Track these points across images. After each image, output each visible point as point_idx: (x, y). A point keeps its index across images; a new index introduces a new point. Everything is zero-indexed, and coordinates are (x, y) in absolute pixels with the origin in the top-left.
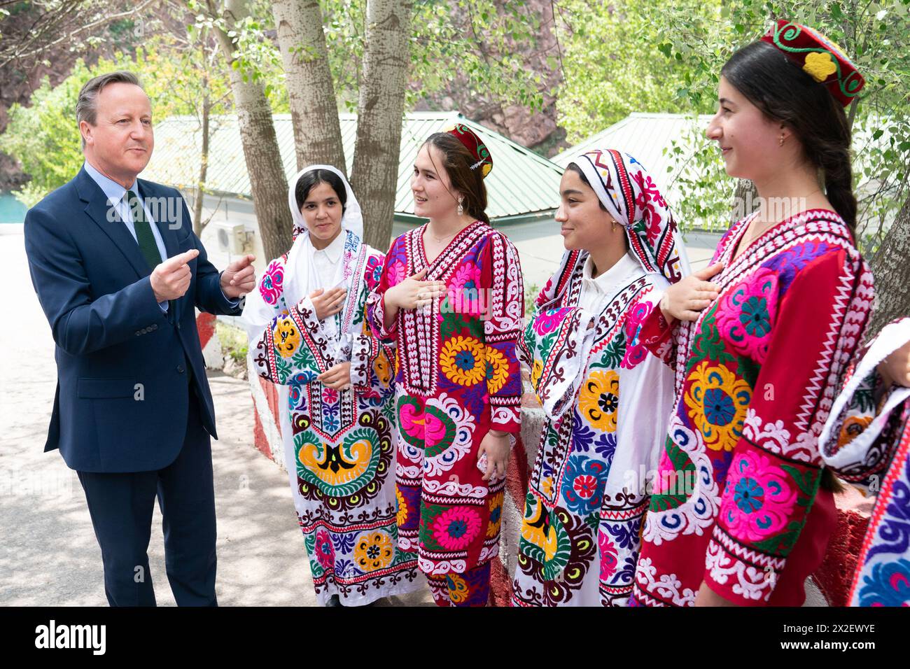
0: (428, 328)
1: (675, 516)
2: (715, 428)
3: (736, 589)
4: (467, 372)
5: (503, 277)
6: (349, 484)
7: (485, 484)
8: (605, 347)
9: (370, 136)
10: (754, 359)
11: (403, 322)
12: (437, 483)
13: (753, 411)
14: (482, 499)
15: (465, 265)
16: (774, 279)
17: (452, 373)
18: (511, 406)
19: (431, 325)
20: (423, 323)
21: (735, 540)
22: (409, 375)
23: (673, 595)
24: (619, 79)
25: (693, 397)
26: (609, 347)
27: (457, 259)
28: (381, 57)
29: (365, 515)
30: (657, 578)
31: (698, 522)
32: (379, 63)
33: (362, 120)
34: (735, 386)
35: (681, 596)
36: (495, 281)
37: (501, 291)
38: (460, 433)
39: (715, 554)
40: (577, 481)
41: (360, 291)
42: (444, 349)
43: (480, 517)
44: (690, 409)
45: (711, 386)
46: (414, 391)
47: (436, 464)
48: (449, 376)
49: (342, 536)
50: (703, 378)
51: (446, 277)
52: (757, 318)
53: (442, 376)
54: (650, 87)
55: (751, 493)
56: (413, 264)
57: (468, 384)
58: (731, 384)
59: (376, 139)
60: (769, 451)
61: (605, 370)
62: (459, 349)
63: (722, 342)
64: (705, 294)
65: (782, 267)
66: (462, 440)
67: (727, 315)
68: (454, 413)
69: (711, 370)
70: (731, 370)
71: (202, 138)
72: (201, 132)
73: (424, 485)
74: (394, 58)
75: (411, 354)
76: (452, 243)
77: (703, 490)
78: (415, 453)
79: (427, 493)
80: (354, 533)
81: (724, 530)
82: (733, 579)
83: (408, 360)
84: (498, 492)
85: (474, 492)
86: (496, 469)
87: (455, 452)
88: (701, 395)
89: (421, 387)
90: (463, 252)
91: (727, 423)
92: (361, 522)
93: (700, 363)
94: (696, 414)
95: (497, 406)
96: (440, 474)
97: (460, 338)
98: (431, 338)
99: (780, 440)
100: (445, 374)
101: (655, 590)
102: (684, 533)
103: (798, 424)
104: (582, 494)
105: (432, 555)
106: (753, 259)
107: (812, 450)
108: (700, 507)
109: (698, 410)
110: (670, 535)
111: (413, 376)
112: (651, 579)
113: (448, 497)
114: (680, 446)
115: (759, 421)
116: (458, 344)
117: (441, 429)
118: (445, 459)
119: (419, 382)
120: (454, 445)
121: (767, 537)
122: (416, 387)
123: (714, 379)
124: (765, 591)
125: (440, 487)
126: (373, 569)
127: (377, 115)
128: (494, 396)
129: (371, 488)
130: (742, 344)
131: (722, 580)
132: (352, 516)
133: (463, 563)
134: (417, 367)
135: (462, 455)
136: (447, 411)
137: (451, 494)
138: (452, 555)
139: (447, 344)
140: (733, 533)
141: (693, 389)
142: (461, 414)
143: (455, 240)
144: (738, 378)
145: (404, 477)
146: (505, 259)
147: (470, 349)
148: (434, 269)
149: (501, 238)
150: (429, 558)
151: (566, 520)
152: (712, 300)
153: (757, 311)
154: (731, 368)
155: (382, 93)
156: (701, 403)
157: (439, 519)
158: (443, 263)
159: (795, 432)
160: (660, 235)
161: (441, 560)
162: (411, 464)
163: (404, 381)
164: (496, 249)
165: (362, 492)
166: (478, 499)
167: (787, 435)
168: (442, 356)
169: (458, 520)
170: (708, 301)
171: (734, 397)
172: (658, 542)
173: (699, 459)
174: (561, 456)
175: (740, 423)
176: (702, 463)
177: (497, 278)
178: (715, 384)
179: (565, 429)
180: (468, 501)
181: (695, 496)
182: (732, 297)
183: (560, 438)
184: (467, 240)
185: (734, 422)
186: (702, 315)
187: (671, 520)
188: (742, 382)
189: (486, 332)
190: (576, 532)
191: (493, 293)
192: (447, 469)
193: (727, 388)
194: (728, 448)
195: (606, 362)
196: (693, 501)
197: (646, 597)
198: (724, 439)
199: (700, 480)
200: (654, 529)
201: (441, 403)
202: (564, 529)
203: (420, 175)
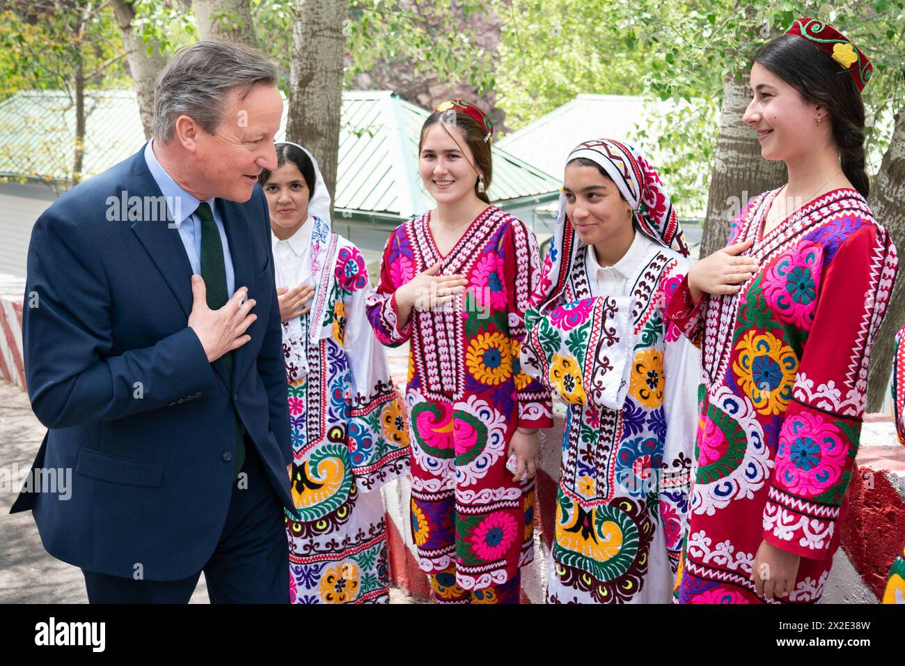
0: (450, 326)
1: (727, 484)
3: (803, 543)
4: (494, 370)
5: (526, 265)
6: (315, 506)
7: (517, 484)
8: (644, 327)
9: (305, 117)
10: (798, 326)
11: (418, 322)
12: (472, 492)
13: (804, 375)
14: (516, 501)
15: (486, 256)
16: (818, 252)
17: (480, 373)
18: (542, 401)
19: (455, 323)
20: (444, 322)
21: (796, 497)
22: (427, 379)
23: (728, 561)
25: (741, 365)
26: (648, 325)
27: (476, 250)
28: (316, 28)
29: (333, 544)
30: (712, 548)
31: (749, 486)
32: (314, 35)
33: (295, 98)
34: (781, 352)
35: (735, 560)
36: (519, 270)
37: (526, 280)
38: (493, 436)
39: (774, 514)
40: (636, 465)
41: (330, 288)
42: (470, 349)
43: (515, 520)
44: (739, 377)
45: (759, 354)
46: (434, 397)
47: (471, 472)
48: (477, 377)
49: (306, 567)
50: (752, 347)
51: (466, 270)
52: (802, 286)
53: (469, 377)
54: (597, 67)
55: (809, 451)
56: (422, 257)
57: (496, 383)
58: (778, 350)
59: (312, 121)
60: (822, 410)
61: (649, 349)
62: (486, 347)
63: (769, 311)
64: (744, 267)
65: (826, 239)
66: (494, 443)
67: (774, 286)
68: (485, 416)
69: (758, 339)
70: (777, 337)
73: (457, 496)
74: (331, 29)
75: (428, 357)
76: (467, 232)
78: (435, 465)
79: (461, 505)
80: (320, 564)
81: (782, 489)
82: (799, 534)
83: (425, 363)
84: (529, 491)
85: (506, 494)
86: (527, 468)
87: (488, 457)
88: (749, 363)
89: (442, 392)
90: (482, 241)
91: (775, 387)
92: (329, 552)
93: (747, 332)
94: (745, 381)
95: (525, 402)
96: (474, 482)
97: (487, 335)
98: (455, 338)
99: (833, 399)
100: (473, 375)
101: (711, 560)
102: (735, 499)
103: (846, 383)
105: (471, 570)
106: (790, 233)
107: (857, 405)
108: (751, 471)
110: (723, 503)
111: (431, 380)
112: (707, 550)
113: (483, 505)
114: (730, 414)
115: (811, 383)
116: (484, 342)
117: (472, 435)
118: (478, 466)
119: (439, 387)
120: (487, 449)
121: (826, 490)
122: (435, 392)
123: (762, 347)
124: (825, 540)
125: (475, 496)
127: (312, 94)
128: (523, 391)
129: (342, 512)
130: (787, 312)
131: (789, 537)
132: (318, 544)
133: (503, 572)
134: (436, 371)
135: (495, 459)
136: (477, 414)
137: (487, 501)
138: (492, 566)
139: (473, 342)
140: (794, 491)
141: (740, 358)
142: (492, 415)
143: (470, 229)
144: (784, 344)
145: (424, 492)
146: (527, 246)
147: (497, 346)
148: (451, 261)
149: (521, 223)
150: (469, 574)
151: (629, 508)
152: (753, 273)
153: (802, 281)
154: (777, 335)
155: (318, 69)
156: (750, 371)
157: (477, 531)
158: (459, 255)
159: (844, 390)
160: (666, 213)
161: (482, 573)
162: (433, 477)
163: (421, 386)
164: (517, 237)
165: (332, 517)
166: (512, 501)
167: (838, 393)
168: (468, 356)
169: (494, 527)
170: (750, 274)
171: (780, 363)
172: (711, 512)
173: (750, 425)
174: (606, 448)
175: (787, 387)
176: (753, 428)
177: (521, 268)
178: (763, 351)
179: (609, 418)
180: (502, 505)
181: (746, 462)
182: (776, 268)
183: (602, 430)
184: (483, 228)
185: (781, 386)
186: (745, 286)
187: (724, 489)
188: (788, 348)
189: (511, 324)
190: (641, 516)
191: (517, 283)
192: (481, 476)
193: (774, 354)
194: (776, 412)
195: (649, 341)
196: (744, 467)
197: (702, 569)
198: (773, 404)
199: (750, 446)
200: (706, 500)
201: (470, 407)
202: (628, 518)
203: (440, 158)
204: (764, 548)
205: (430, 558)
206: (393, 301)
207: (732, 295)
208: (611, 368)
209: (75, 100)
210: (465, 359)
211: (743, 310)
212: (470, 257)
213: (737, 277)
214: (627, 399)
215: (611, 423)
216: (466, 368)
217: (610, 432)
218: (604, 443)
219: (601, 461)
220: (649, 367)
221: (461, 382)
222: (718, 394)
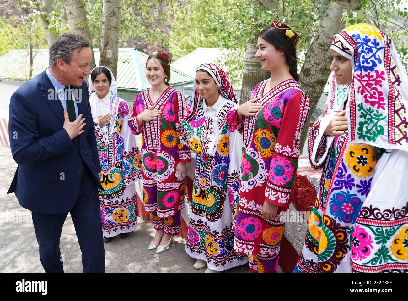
0: (156, 127)
1: (252, 181)
2: (264, 150)
3: (279, 201)
4: (171, 143)
5: (182, 107)
6: (111, 189)
7: (179, 182)
9: (106, 57)
10: (276, 127)
11: (145, 126)
12: (163, 184)
13: (278, 143)
14: (178, 187)
15: (168, 104)
16: (282, 101)
17: (166, 143)
18: (187, 153)
19: (157, 126)
20: (154, 126)
21: (276, 186)
22: (148, 146)
23: (253, 208)
24: (192, 35)
25: (257, 140)
26: (224, 127)
27: (164, 101)
28: (109, 27)
29: (117, 202)
30: (248, 203)
31: (260, 182)
32: (109, 30)
33: (102, 51)
35: (255, 207)
37: (181, 112)
38: (170, 165)
39: (269, 191)
40: (219, 175)
41: (116, 115)
42: (162, 135)
43: (178, 194)
44: (256, 145)
45: (263, 137)
47: (163, 177)
48: (165, 145)
49: (108, 210)
50: (260, 134)
51: (161, 108)
52: (277, 113)
53: (162, 145)
55: (280, 170)
56: (147, 104)
57: (171, 147)
58: (269, 135)
59: (108, 59)
60: (285, 156)
61: (224, 135)
62: (168, 135)
63: (266, 122)
64: (257, 107)
65: (285, 96)
66: (171, 167)
67: (267, 113)
68: (167, 158)
69: (262, 131)
70: (269, 131)
71: (29, 59)
72: (29, 56)
73: (158, 185)
74: (114, 28)
75: (148, 138)
76: (162, 96)
77: (262, 171)
78: (151, 175)
79: (159, 188)
80: (113, 208)
81: (271, 183)
82: (278, 198)
83: (147, 140)
84: (183, 184)
85: (175, 185)
86: (182, 176)
87: (169, 172)
88: (259, 140)
89: (153, 150)
90: (166, 99)
91: (268, 148)
92: (116, 204)
93: (258, 129)
94: (258, 146)
95: (181, 153)
96: (164, 181)
97: (168, 130)
98: (157, 131)
99: (288, 152)
101: (247, 207)
102: (255, 186)
103: (293, 146)
104: (221, 178)
106: (272, 95)
107: (297, 153)
108: (261, 177)
109: (258, 144)
110: (251, 188)
111: (149, 146)
112: (246, 204)
113: (167, 189)
114: (253, 157)
115: (281, 146)
116: (167, 133)
117: (163, 164)
118: (165, 175)
119: (152, 148)
120: (168, 169)
121: (287, 183)
122: (151, 150)
124: (287, 200)
125: (164, 185)
126: (120, 222)
127: (108, 49)
128: (181, 150)
129: (120, 191)
130: (272, 122)
131: (274, 199)
132: (112, 202)
133: (173, 211)
134: (151, 143)
135: (171, 173)
136: (165, 157)
137: (168, 187)
138: (170, 210)
139: (164, 133)
140: (275, 183)
141: (256, 138)
142: (170, 158)
144: (271, 133)
145: (147, 184)
146: (182, 100)
147: (172, 134)
148: (156, 106)
149: (180, 93)
150: (162, 212)
151: (217, 189)
153: (277, 111)
154: (269, 130)
155: (110, 41)
156: (259, 142)
157: (165, 197)
158: (159, 103)
159: (292, 148)
160: (230, 88)
161: (166, 212)
162: (150, 179)
163: (146, 148)
164: (178, 97)
165: (117, 193)
167: (290, 150)
168: (162, 137)
169: (171, 196)
170: (259, 109)
171: (270, 139)
172: (247, 191)
173: (260, 161)
174: (209, 169)
175: (272, 148)
176: (261, 162)
177: (180, 108)
178: (264, 135)
179: (210, 159)
180: (173, 189)
181: (259, 173)
182: (268, 107)
183: (208, 162)
184: (167, 94)
185: (270, 147)
186: (257, 113)
187: (251, 183)
188: (273, 134)
189: (176, 127)
190: (221, 192)
191: (179, 113)
192: (166, 179)
193: (268, 137)
194: (269, 156)
195: (224, 132)
196: (258, 175)
197: (244, 210)
198: (268, 153)
199: (260, 168)
200: (245, 187)
201: (163, 155)
202: (216, 193)
203: (152, 70)
204: (265, 203)
205: (149, 207)
206: (137, 119)
207: (253, 116)
208: (211, 142)
209: (29, 53)
210: (161, 139)
211: (257, 122)
212: (162, 104)
213: (254, 110)
214: (216, 152)
215: (211, 160)
216: (161, 142)
217: (210, 163)
218: (208, 167)
219: (207, 173)
220: (224, 141)
221: (159, 146)
222: (249, 150)
